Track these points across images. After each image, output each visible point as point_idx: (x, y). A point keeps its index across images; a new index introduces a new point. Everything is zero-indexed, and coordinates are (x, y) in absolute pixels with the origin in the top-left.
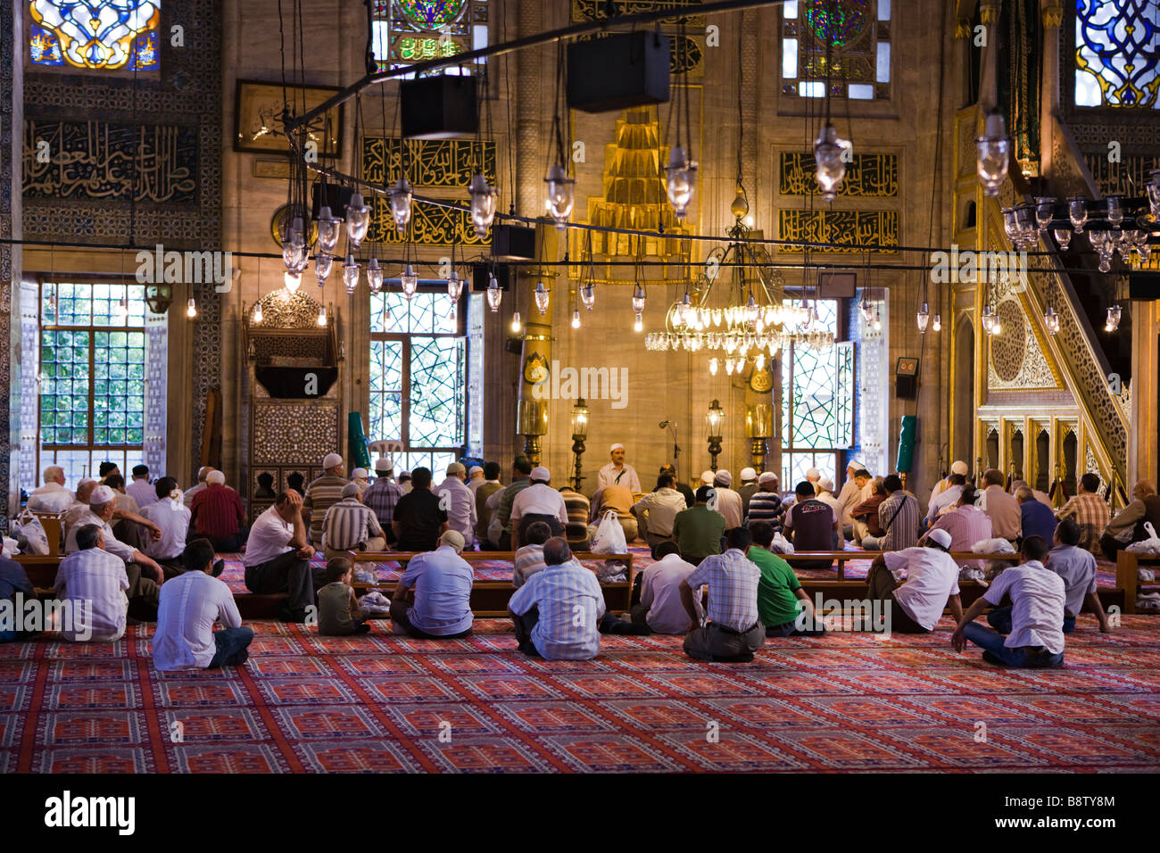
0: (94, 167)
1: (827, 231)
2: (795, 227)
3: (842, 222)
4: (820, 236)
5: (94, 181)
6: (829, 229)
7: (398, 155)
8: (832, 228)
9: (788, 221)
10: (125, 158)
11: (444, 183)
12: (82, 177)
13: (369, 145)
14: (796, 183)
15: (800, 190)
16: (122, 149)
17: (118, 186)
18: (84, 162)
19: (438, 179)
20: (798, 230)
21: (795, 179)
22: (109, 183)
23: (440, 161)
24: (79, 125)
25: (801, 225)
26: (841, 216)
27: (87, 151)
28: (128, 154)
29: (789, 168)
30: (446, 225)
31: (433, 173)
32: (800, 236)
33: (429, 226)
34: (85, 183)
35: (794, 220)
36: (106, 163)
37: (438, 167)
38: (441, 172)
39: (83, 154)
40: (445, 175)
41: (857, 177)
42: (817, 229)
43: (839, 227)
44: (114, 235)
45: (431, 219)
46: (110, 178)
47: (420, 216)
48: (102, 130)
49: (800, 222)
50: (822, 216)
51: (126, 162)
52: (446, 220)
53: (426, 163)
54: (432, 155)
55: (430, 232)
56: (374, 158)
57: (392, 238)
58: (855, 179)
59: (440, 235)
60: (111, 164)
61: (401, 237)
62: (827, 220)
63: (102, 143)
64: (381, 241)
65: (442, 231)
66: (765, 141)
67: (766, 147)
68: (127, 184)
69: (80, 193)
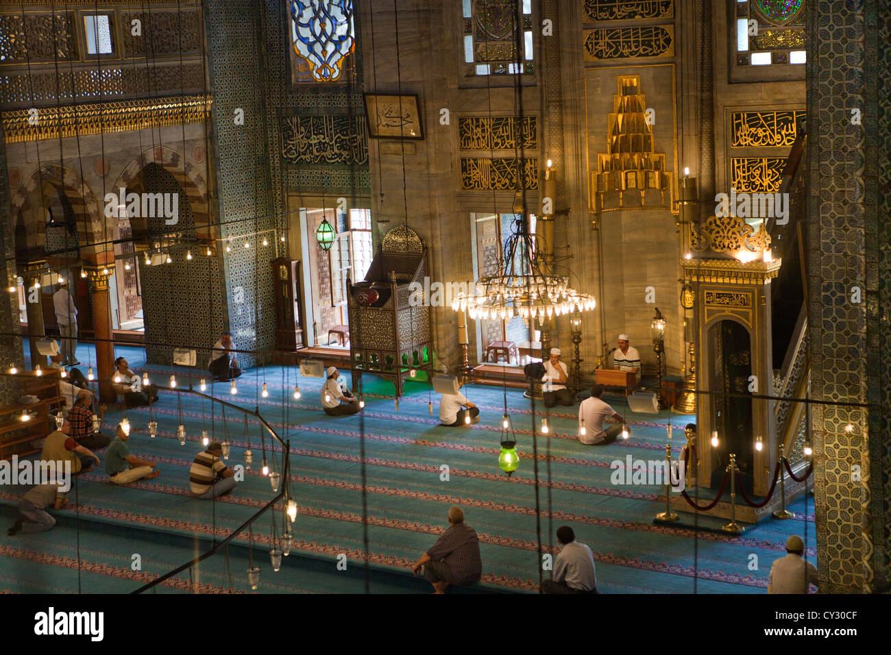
0: (328, 144)
1: (769, 175)
2: (744, 172)
3: (781, 167)
4: (764, 179)
5: (328, 154)
6: (771, 173)
7: (480, 130)
8: (773, 172)
9: (738, 167)
10: (342, 137)
11: (506, 147)
12: (323, 151)
13: (462, 123)
14: (744, 137)
15: (747, 142)
16: (340, 132)
17: (340, 155)
18: (323, 141)
19: (502, 145)
20: (746, 174)
21: (743, 134)
22: (336, 154)
23: (503, 132)
24: (320, 118)
25: (749, 171)
26: (780, 162)
27: (324, 134)
28: (344, 135)
29: (739, 125)
30: (509, 177)
31: (499, 141)
32: (749, 179)
33: (499, 178)
34: (324, 154)
35: (744, 167)
36: (334, 141)
37: (502, 136)
38: (504, 140)
39: (323, 136)
40: (507, 141)
41: (792, 130)
42: (761, 173)
43: (779, 172)
44: (340, 186)
45: (500, 173)
46: (336, 151)
47: (494, 170)
48: (330, 121)
49: (748, 168)
50: (765, 162)
51: (343, 140)
52: (509, 173)
53: (495, 133)
54: (498, 128)
55: (500, 182)
56: (466, 132)
57: (478, 186)
58: (790, 131)
59: (506, 183)
60: (336, 142)
61: (484, 186)
62: (769, 166)
63: (331, 129)
64: (472, 188)
65: (507, 181)
66: (719, 105)
67: (721, 109)
68: (345, 153)
69: (323, 161)
